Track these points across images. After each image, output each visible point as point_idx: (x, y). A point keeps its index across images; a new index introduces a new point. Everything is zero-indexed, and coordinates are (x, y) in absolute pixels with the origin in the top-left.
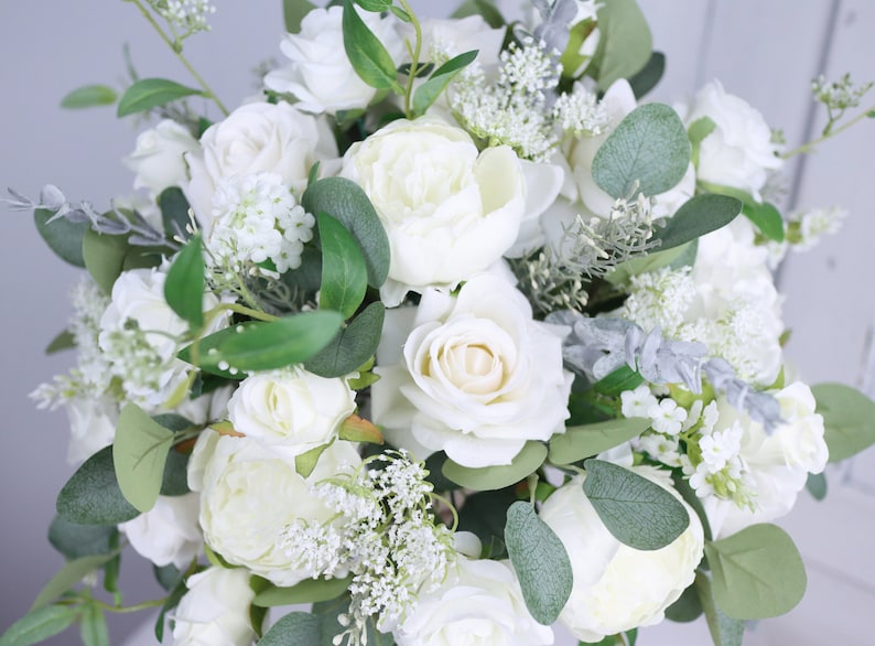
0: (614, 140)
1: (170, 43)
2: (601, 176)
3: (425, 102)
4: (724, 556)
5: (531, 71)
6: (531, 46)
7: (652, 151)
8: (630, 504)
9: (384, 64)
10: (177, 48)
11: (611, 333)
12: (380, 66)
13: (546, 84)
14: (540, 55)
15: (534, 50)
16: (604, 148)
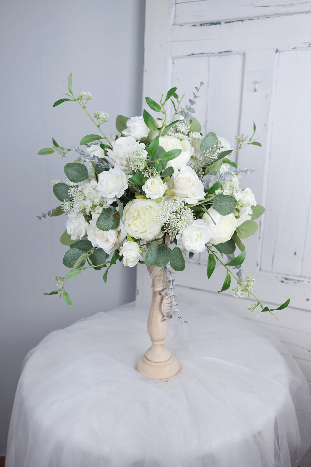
0: (204, 140)
1: (97, 126)
2: (202, 148)
3: (164, 133)
4: (240, 229)
5: (183, 128)
6: (183, 123)
7: (211, 143)
8: (224, 205)
9: (155, 125)
10: (99, 127)
11: (212, 176)
12: (154, 126)
13: (187, 131)
14: (185, 125)
15: (184, 123)
16: (202, 142)
